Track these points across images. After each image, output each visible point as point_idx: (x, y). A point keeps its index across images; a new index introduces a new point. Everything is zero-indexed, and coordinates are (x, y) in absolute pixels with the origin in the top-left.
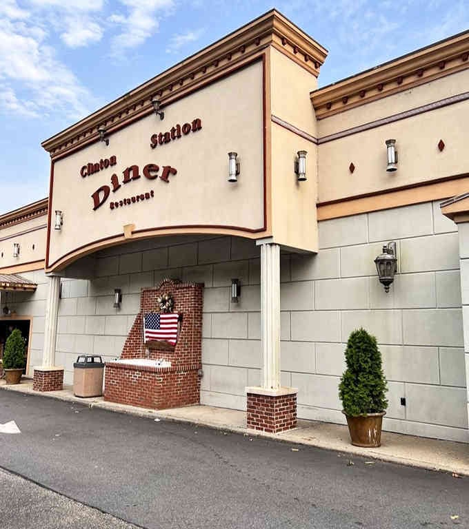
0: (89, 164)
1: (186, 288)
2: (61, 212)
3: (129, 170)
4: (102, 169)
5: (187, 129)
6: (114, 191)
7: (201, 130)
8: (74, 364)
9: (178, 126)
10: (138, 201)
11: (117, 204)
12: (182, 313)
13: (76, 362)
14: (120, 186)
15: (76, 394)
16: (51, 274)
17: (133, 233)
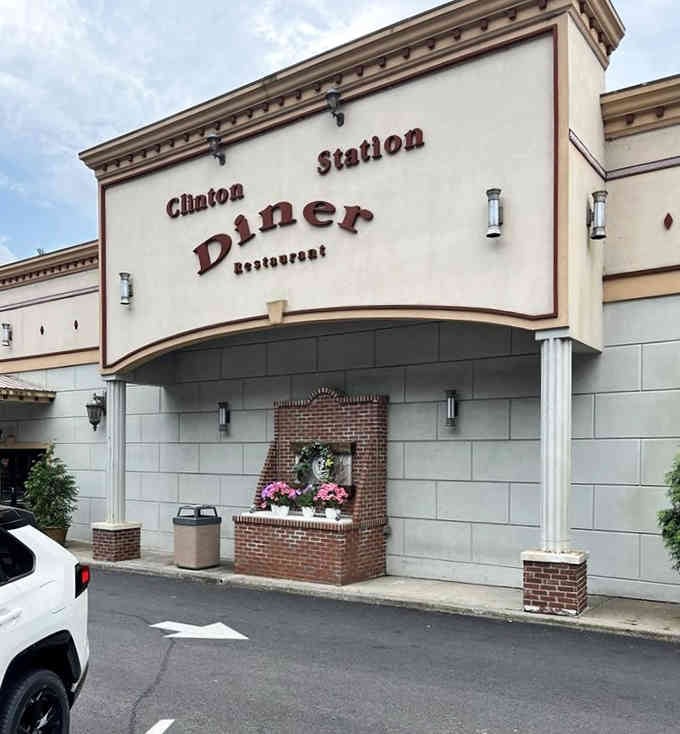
0: (184, 196)
1: (362, 403)
2: (129, 275)
3: (272, 209)
4: (213, 204)
5: (393, 145)
6: (241, 244)
7: (423, 149)
8: (174, 520)
9: (376, 139)
10: (292, 262)
11: (248, 266)
12: (356, 442)
13: (175, 516)
14: (254, 235)
15: (181, 565)
16: (113, 378)
17: (285, 315)
